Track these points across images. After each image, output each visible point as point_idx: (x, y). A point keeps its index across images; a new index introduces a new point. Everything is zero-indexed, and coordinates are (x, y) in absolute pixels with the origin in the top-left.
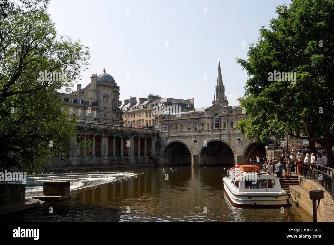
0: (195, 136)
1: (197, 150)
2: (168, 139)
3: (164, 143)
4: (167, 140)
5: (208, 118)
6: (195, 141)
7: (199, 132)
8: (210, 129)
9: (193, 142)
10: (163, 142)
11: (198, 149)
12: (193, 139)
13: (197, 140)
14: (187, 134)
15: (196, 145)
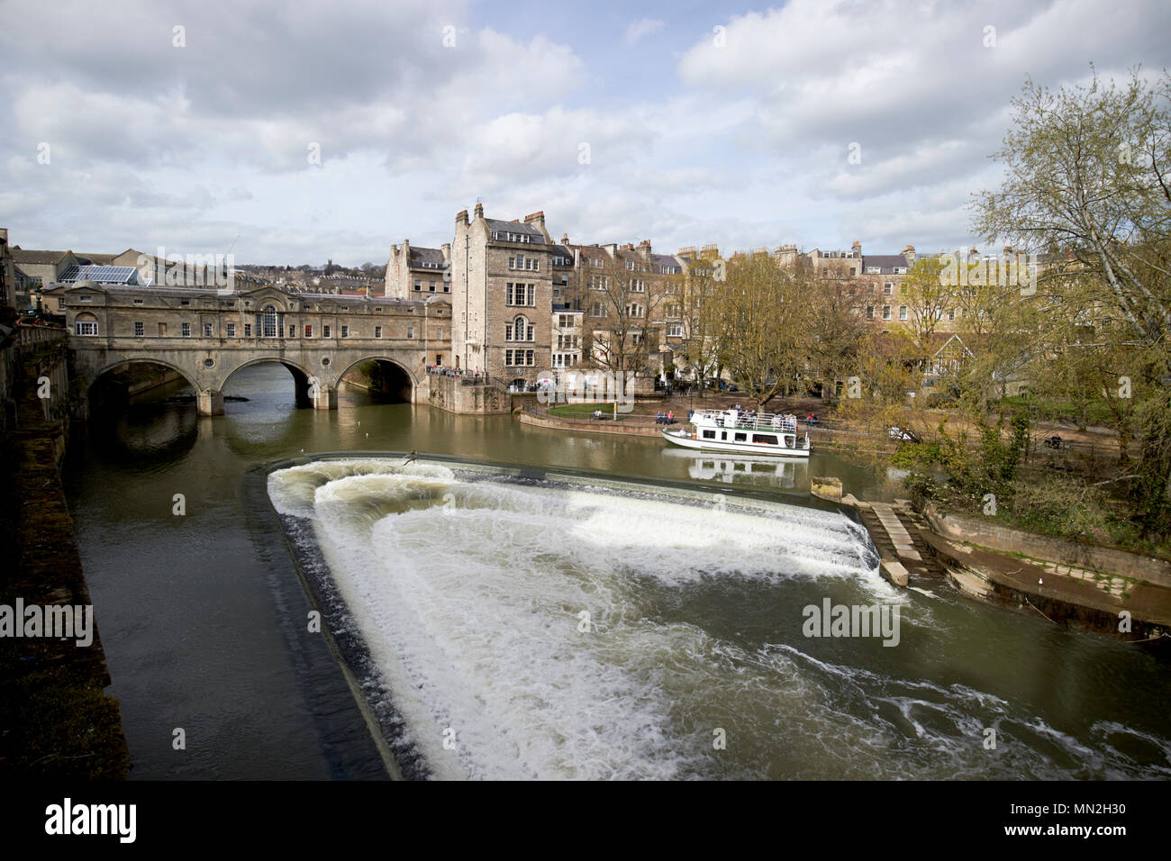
0: (209, 351)
1: (216, 380)
2: (107, 355)
3: (93, 365)
4: (105, 356)
5: (247, 312)
6: (209, 362)
7: (222, 341)
8: (253, 335)
9: (201, 364)
10: (85, 364)
11: (218, 378)
12: (202, 356)
13: (214, 359)
14: (178, 343)
15: (214, 369)
